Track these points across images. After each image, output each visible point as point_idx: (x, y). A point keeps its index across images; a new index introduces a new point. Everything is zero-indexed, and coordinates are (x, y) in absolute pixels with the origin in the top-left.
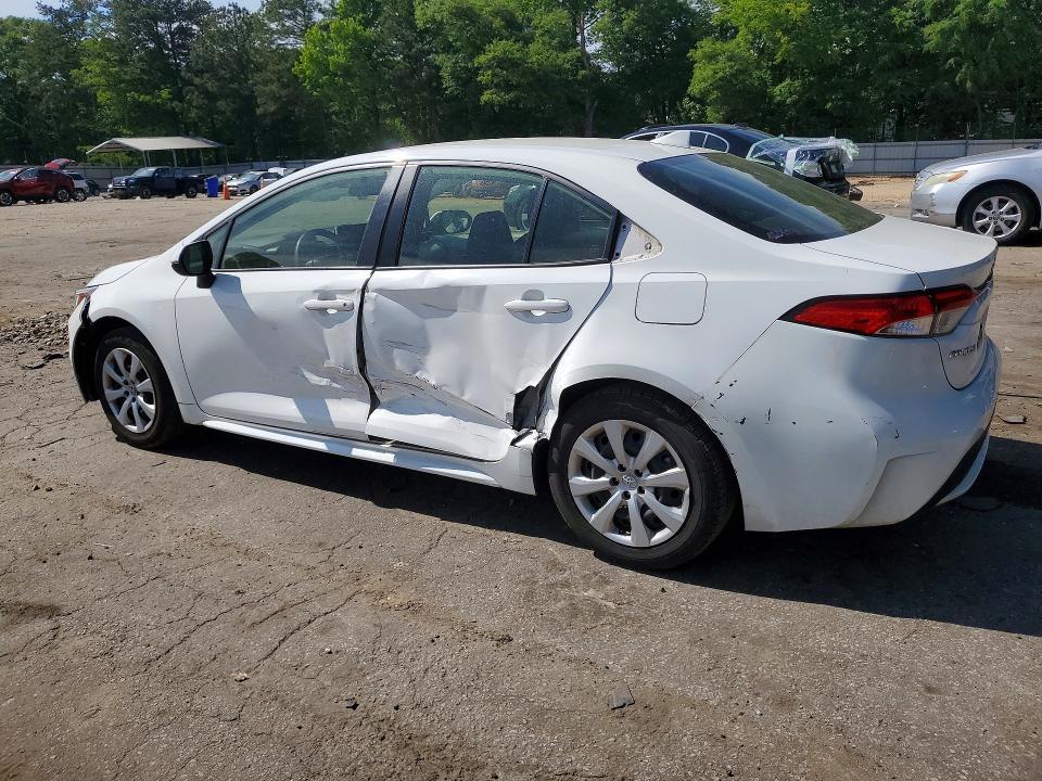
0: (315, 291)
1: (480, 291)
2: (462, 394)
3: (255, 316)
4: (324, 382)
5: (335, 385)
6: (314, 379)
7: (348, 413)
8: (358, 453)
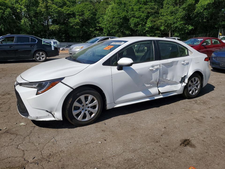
0: (151, 66)
1: (177, 61)
2: (173, 80)
3: (138, 74)
4: (149, 85)
5: (151, 85)
6: (147, 85)
7: (154, 90)
8: (156, 98)
